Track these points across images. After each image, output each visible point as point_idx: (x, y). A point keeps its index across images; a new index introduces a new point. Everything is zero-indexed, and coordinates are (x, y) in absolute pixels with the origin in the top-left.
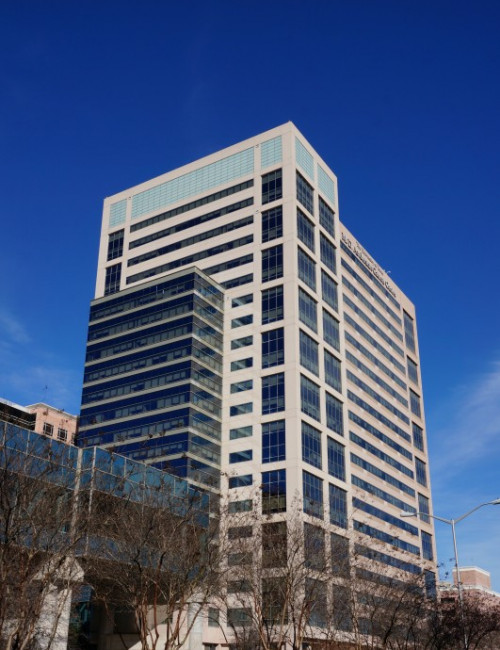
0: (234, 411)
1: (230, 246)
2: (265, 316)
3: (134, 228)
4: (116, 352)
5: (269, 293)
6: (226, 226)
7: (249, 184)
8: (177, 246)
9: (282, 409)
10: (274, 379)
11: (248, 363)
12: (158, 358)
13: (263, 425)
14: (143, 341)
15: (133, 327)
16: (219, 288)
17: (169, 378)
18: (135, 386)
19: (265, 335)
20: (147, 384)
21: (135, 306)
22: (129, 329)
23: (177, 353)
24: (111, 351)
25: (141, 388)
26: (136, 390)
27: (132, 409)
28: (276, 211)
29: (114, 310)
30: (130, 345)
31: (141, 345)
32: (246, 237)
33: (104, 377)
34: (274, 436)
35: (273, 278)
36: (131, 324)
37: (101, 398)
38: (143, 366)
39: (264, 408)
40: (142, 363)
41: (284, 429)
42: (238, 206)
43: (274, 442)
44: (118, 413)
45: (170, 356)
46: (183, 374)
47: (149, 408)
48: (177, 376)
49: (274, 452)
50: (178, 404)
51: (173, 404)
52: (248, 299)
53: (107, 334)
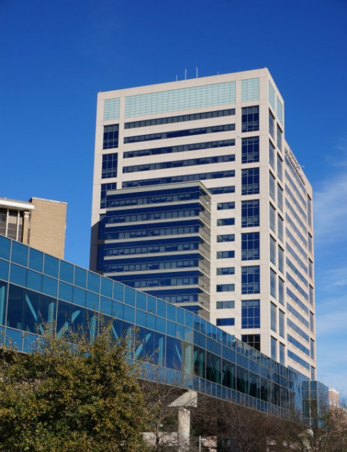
0: (220, 288)
1: (215, 160)
2: (245, 220)
3: (128, 125)
4: (132, 237)
5: (248, 204)
6: (211, 143)
7: (231, 112)
8: (169, 150)
9: (258, 292)
10: (251, 269)
11: (231, 254)
12: (169, 247)
13: (243, 301)
14: (156, 232)
15: (147, 219)
16: (206, 191)
17: (180, 264)
18: (151, 265)
19: (244, 236)
20: (161, 265)
21: (148, 203)
22: (143, 220)
23: (186, 246)
24: (127, 234)
25: (156, 267)
26: (152, 268)
27: (150, 282)
28: (254, 140)
29: (128, 202)
30: (144, 233)
31: (153, 235)
32: (229, 156)
33: (123, 254)
34: (251, 310)
35: (250, 193)
36: (145, 217)
37: (121, 270)
38: (158, 251)
39: (243, 289)
40: (156, 248)
41: (259, 306)
42: (221, 128)
43: (251, 315)
44: (137, 284)
45: (180, 247)
46: (192, 263)
47: (163, 284)
48: (186, 263)
49: (251, 321)
50: (189, 284)
51: (184, 284)
52: (231, 206)
53: (123, 221)
